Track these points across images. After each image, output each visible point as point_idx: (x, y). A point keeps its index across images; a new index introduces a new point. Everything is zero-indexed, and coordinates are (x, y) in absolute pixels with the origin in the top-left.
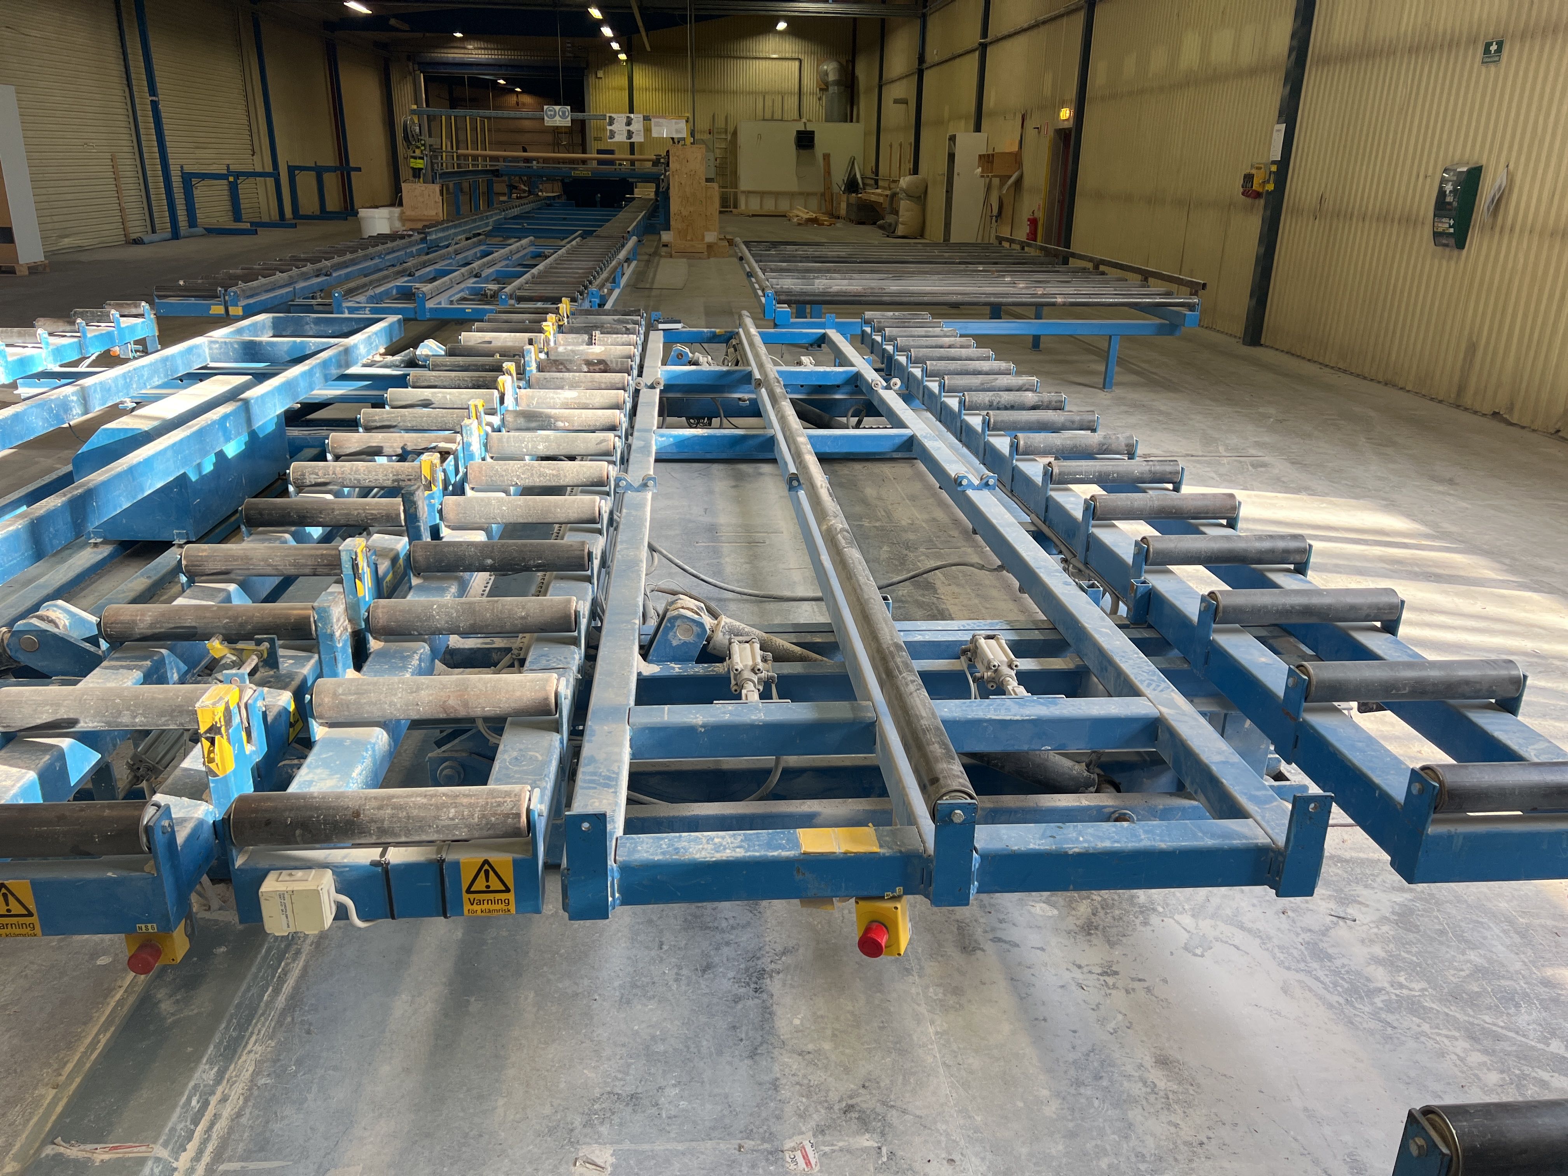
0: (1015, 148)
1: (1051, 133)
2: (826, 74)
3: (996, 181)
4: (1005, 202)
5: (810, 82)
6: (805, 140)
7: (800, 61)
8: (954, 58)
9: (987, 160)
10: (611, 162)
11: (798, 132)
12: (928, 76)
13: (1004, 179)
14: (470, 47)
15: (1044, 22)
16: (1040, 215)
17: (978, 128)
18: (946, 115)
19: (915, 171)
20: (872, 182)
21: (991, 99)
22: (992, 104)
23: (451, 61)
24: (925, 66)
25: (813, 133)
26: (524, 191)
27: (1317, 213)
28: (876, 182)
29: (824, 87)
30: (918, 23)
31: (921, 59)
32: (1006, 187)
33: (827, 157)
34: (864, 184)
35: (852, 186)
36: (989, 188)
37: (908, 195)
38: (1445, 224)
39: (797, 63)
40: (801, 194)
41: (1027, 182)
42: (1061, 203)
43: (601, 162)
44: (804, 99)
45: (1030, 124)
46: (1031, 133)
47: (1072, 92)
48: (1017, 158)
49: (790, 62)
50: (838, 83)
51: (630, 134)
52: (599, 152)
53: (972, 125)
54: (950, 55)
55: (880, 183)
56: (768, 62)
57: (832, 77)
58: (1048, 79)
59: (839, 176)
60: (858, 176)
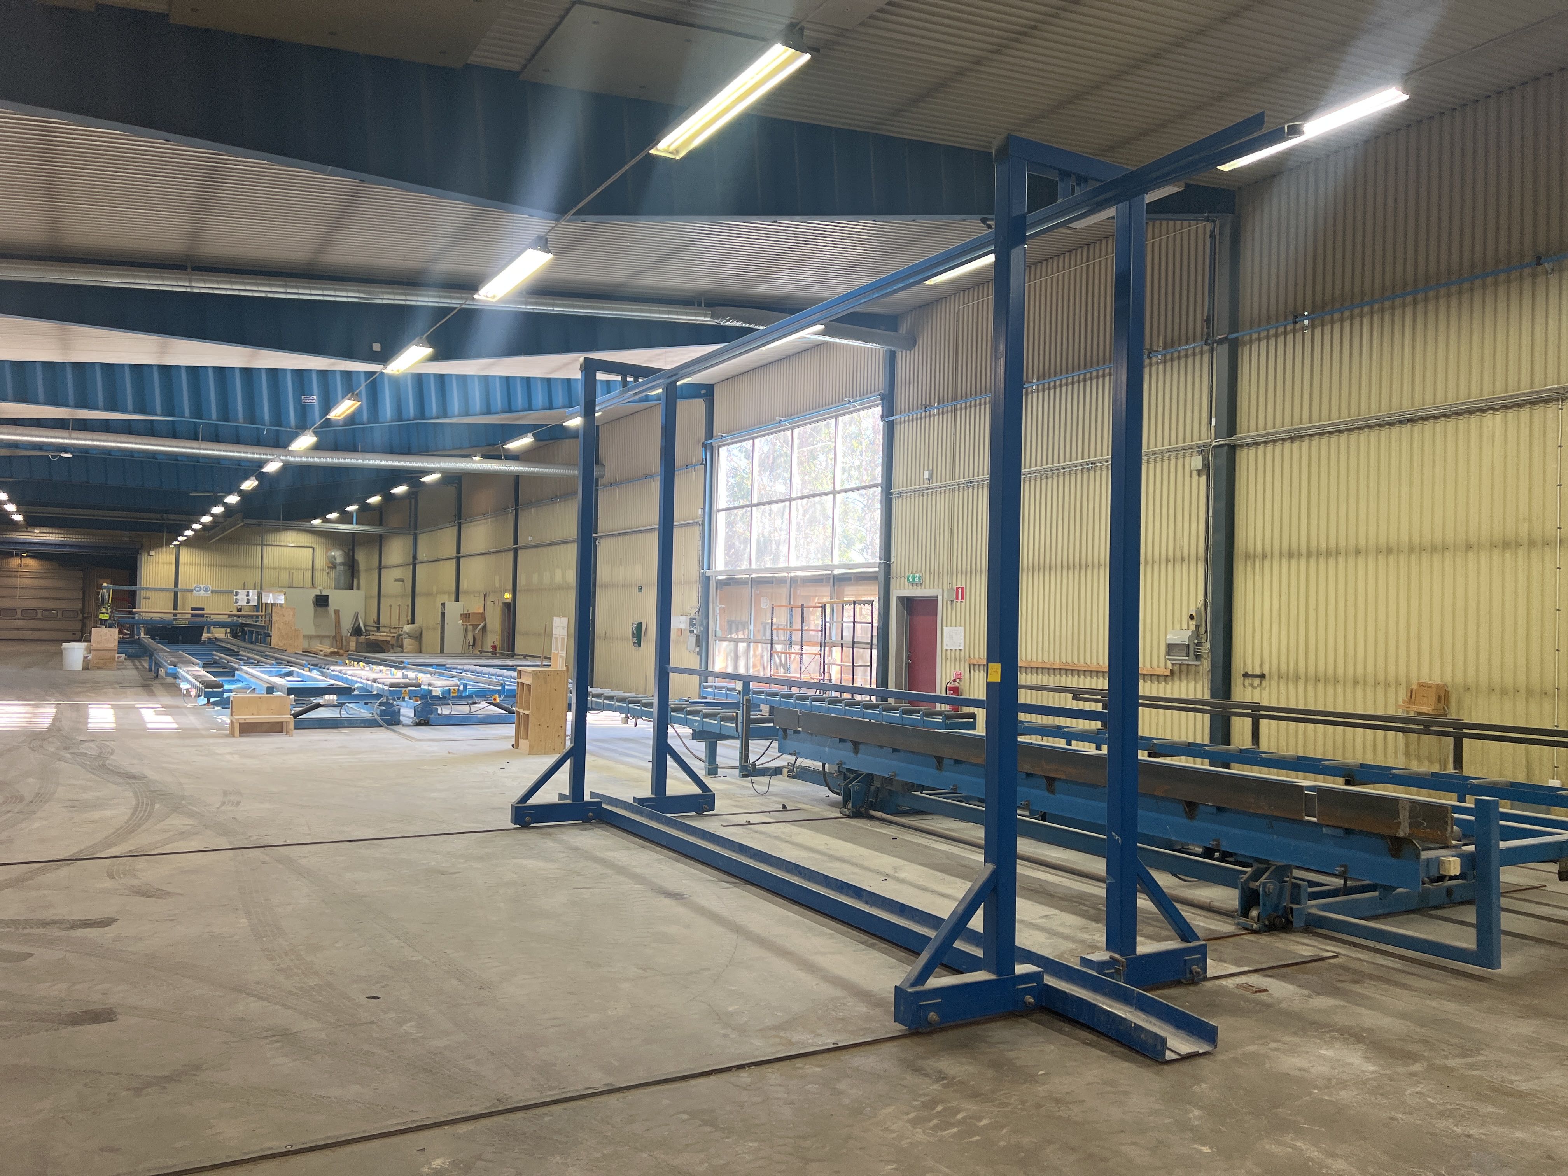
0: (481, 611)
1: (500, 604)
2: (334, 557)
3: (470, 628)
4: (476, 637)
5: (321, 561)
6: (322, 601)
7: (313, 548)
8: (439, 560)
9: (466, 617)
10: (202, 616)
11: (317, 596)
12: (419, 567)
13: (475, 626)
14: (36, 531)
15: (494, 552)
16: (498, 644)
17: (457, 600)
18: (435, 590)
19: (413, 622)
20: (375, 629)
21: (464, 585)
22: (465, 587)
23: (21, 541)
24: (417, 561)
25: (328, 596)
26: (127, 634)
27: (605, 638)
28: (378, 629)
29: (333, 566)
30: (411, 538)
31: (415, 558)
32: (477, 630)
33: (337, 612)
34: (366, 630)
35: (357, 631)
36: (466, 630)
37: (409, 636)
38: (635, 640)
39: (311, 550)
40: (318, 636)
41: (489, 627)
42: (508, 637)
43: (193, 615)
44: (316, 573)
45: (489, 599)
46: (489, 604)
47: (510, 586)
48: (483, 616)
49: (306, 549)
50: (343, 564)
51: (248, 601)
52: (193, 609)
53: (453, 597)
54: (436, 559)
55: (381, 629)
56: (288, 549)
57: (339, 560)
58: (497, 578)
59: (347, 625)
60: (362, 625)
